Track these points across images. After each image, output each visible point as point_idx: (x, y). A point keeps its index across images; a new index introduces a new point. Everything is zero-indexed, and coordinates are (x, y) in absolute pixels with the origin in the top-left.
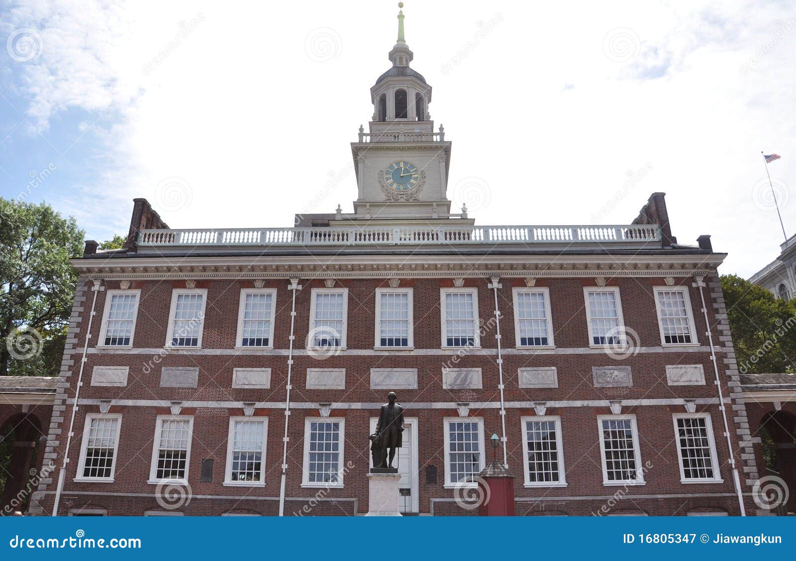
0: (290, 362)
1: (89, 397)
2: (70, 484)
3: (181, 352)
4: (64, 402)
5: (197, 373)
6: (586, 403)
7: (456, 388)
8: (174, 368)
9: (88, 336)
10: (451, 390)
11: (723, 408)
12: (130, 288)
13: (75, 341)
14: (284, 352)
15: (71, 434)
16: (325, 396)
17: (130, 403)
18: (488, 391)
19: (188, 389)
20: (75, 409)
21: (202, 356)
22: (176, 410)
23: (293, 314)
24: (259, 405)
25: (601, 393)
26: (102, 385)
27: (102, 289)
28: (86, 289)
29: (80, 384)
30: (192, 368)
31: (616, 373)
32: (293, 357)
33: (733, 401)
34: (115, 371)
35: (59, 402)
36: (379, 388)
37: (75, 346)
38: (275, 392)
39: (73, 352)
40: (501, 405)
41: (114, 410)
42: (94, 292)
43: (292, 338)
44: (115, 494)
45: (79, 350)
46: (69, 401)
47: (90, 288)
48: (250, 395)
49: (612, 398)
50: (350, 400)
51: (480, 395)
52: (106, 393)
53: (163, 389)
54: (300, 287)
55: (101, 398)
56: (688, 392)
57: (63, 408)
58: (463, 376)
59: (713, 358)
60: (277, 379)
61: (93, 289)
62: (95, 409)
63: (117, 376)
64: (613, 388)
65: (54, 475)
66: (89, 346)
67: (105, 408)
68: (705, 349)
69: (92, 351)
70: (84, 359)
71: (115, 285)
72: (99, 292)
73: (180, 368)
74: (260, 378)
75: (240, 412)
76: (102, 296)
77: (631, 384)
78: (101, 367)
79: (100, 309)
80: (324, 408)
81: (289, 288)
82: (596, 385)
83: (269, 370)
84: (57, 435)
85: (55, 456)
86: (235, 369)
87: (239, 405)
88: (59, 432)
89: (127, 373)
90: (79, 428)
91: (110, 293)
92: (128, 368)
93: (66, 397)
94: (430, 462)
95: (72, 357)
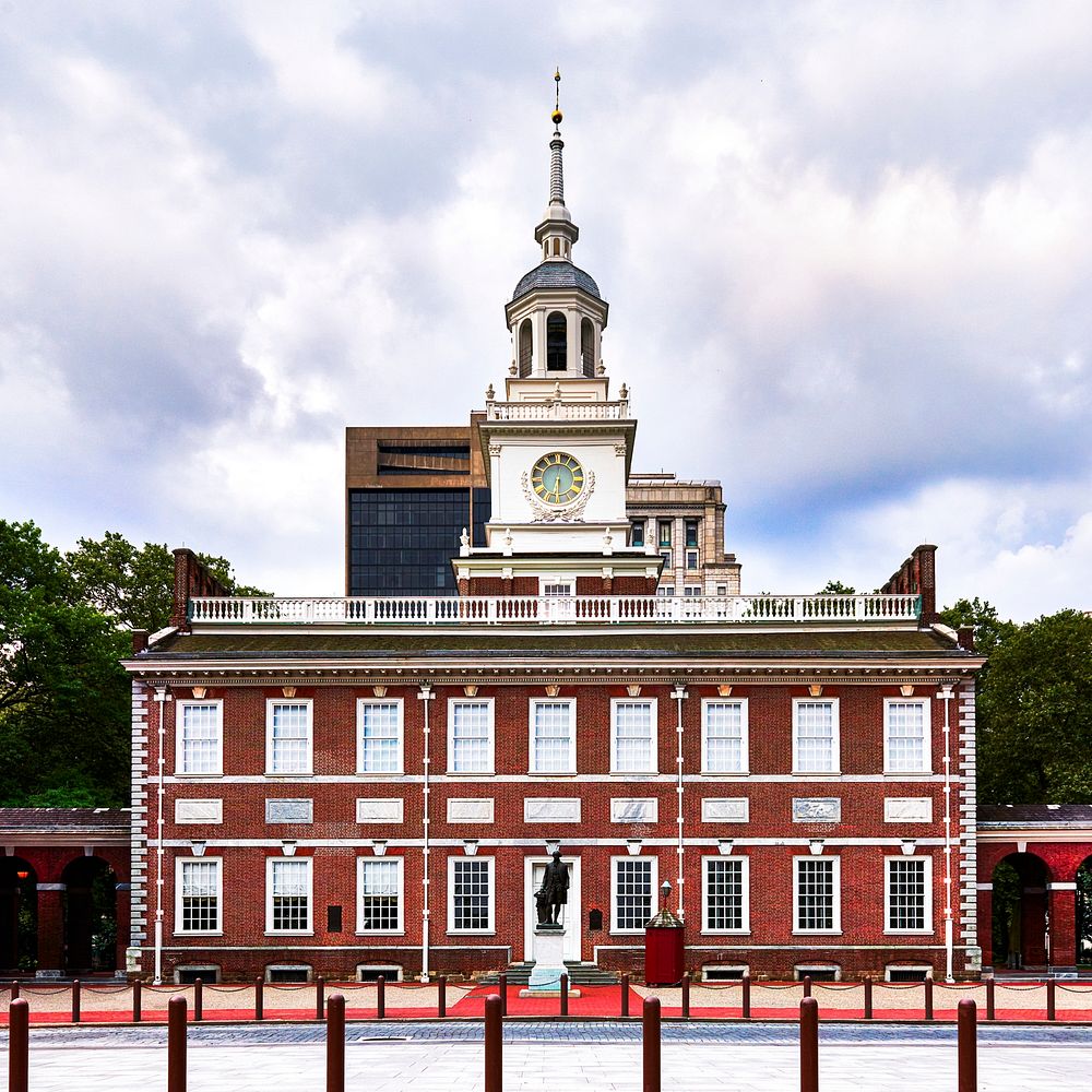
0: (426, 791)
1: (175, 838)
2: (169, 938)
3: (288, 780)
4: (144, 844)
5: (312, 805)
6: (780, 841)
7: (626, 821)
8: (281, 800)
9: (161, 761)
10: (621, 824)
11: (947, 851)
12: (207, 697)
13: (145, 767)
14: (417, 778)
15: (160, 882)
16: (471, 831)
17: (231, 843)
18: (664, 826)
19: (302, 824)
20: (160, 852)
21: (315, 784)
22: (289, 850)
23: (426, 730)
24: (392, 842)
25: (800, 830)
26: (191, 822)
27: (169, 698)
28: (145, 697)
29: (161, 821)
30: (303, 800)
31: (822, 805)
32: (429, 785)
33: (963, 842)
34: (204, 805)
35: (139, 844)
36: (534, 821)
37: (145, 774)
38: (408, 828)
39: (144, 782)
40: (679, 842)
41: (211, 851)
42: (159, 702)
43: (426, 761)
44: (227, 948)
45: (152, 779)
46: (151, 843)
47: (151, 697)
48: (380, 831)
49: (815, 837)
50: (498, 836)
51: (655, 830)
52: (197, 831)
53: (269, 825)
54: (433, 696)
55: (191, 838)
56: (909, 830)
57: (144, 851)
58: (635, 807)
59: (947, 790)
60: (411, 812)
61: (156, 698)
62: (186, 851)
63: (209, 811)
64: (815, 824)
65: (149, 929)
66: (164, 774)
67: (198, 849)
68: (938, 778)
69: (169, 780)
70: (161, 791)
71: (186, 693)
72: (165, 702)
73: (290, 800)
74: (390, 811)
75: (369, 851)
76: (170, 708)
77: (838, 819)
78: (186, 800)
79: (171, 725)
80: (469, 845)
81: (420, 696)
82: (795, 820)
83: (401, 800)
84: (142, 883)
85: (144, 907)
86: (358, 800)
87: (368, 842)
88: (144, 879)
89: (221, 807)
90: (170, 875)
91: (180, 704)
92: (221, 801)
93: (145, 837)
94: (592, 906)
95: (144, 787)
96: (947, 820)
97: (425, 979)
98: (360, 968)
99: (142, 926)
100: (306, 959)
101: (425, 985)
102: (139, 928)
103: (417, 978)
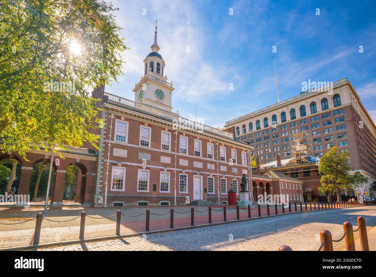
0: (176, 156)
1: (113, 160)
2: (109, 192)
3: (145, 148)
4: (103, 161)
5: (150, 156)
6: (231, 176)
8: (143, 153)
9: (110, 136)
10: (209, 169)
12: (125, 120)
13: (105, 137)
14: (174, 153)
15: (107, 173)
16: (184, 168)
17: (129, 164)
18: (215, 171)
19: (148, 161)
20: (108, 164)
21: (151, 150)
23: (176, 142)
24: (168, 168)
25: (233, 174)
26: (118, 156)
27: (114, 118)
28: (107, 116)
29: (109, 154)
30: (148, 154)
31: (235, 170)
33: (251, 178)
34: (122, 151)
35: (101, 160)
36: (195, 167)
37: (105, 139)
38: (171, 165)
39: (104, 141)
40: (218, 174)
41: (123, 165)
43: (176, 149)
44: (127, 195)
45: (107, 141)
46: (105, 161)
48: (166, 165)
49: (235, 175)
50: (189, 169)
52: (120, 159)
53: (139, 160)
54: (177, 134)
55: (118, 161)
57: (103, 163)
58: (211, 166)
59: (249, 169)
60: (173, 161)
61: (110, 117)
62: (116, 165)
63: (123, 153)
64: (235, 173)
65: (103, 189)
66: (111, 140)
67: (120, 164)
68: (248, 167)
69: (113, 142)
70: (110, 145)
71: (119, 118)
73: (145, 153)
74: (168, 160)
75: (163, 170)
76: (114, 120)
77: (237, 172)
78: (117, 149)
79: (114, 125)
80: (183, 171)
82: (232, 172)
83: (170, 158)
84: (101, 173)
85: (101, 181)
86: (161, 156)
87: (163, 168)
88: (102, 172)
89: (127, 153)
90: (110, 171)
91: (117, 120)
92: (127, 151)
93: (103, 158)
94: (205, 187)
95: (104, 143)
96: (249, 174)
97: (176, 205)
98: (161, 202)
99: (100, 188)
100: (148, 199)
101: (175, 206)
102: (99, 188)
103: (173, 204)
